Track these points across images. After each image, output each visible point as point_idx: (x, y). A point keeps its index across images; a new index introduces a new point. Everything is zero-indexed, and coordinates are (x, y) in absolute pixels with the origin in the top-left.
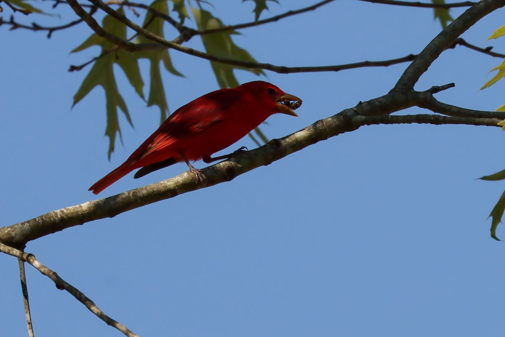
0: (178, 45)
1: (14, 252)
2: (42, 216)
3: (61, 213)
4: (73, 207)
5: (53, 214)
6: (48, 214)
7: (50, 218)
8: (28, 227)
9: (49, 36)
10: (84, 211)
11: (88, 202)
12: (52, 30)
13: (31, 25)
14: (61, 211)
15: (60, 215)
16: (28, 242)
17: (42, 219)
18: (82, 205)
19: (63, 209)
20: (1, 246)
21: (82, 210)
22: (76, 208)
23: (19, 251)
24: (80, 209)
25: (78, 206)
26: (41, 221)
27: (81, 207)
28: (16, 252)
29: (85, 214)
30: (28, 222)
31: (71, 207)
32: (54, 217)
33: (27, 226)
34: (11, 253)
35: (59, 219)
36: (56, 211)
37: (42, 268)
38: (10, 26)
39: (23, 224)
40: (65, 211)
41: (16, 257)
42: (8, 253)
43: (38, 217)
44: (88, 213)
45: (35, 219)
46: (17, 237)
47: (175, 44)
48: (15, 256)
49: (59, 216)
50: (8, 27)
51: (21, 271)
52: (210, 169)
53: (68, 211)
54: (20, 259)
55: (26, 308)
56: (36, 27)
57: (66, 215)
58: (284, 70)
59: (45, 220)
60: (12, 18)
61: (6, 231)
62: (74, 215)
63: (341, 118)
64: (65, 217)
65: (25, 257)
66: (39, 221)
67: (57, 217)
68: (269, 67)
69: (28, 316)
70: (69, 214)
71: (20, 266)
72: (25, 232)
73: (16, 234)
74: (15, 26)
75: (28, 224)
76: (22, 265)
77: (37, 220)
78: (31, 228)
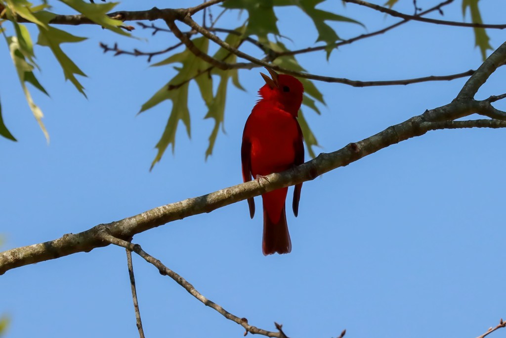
1: (123, 243)
3: (163, 209)
4: (174, 203)
5: (156, 210)
6: (152, 210)
7: (154, 213)
8: (135, 222)
9: (149, 59)
10: (184, 207)
11: (188, 199)
12: (151, 55)
13: (133, 52)
14: (164, 207)
16: (134, 235)
17: (147, 214)
20: (111, 238)
21: (182, 206)
22: (177, 204)
23: (126, 242)
27: (181, 203)
29: (184, 209)
30: (135, 217)
31: (172, 204)
32: (158, 213)
33: (133, 221)
34: (120, 244)
35: (162, 214)
36: (159, 208)
37: (147, 257)
38: (114, 53)
39: (130, 219)
40: (167, 207)
41: (125, 247)
42: (117, 244)
43: (144, 213)
44: (187, 209)
45: (140, 215)
47: (263, 62)
48: (123, 246)
49: (162, 212)
51: (129, 260)
53: (170, 207)
54: (127, 250)
55: (133, 292)
56: (137, 53)
57: (168, 211)
58: (359, 84)
59: (149, 215)
60: (116, 46)
61: (115, 225)
62: (175, 211)
63: (410, 124)
64: (167, 212)
65: (131, 247)
66: (145, 216)
67: (160, 213)
68: (346, 81)
69: (135, 300)
70: (170, 210)
71: (127, 255)
72: (132, 226)
73: (124, 227)
74: (119, 52)
75: (135, 219)
76: (130, 254)
77: (142, 215)
78: (137, 222)
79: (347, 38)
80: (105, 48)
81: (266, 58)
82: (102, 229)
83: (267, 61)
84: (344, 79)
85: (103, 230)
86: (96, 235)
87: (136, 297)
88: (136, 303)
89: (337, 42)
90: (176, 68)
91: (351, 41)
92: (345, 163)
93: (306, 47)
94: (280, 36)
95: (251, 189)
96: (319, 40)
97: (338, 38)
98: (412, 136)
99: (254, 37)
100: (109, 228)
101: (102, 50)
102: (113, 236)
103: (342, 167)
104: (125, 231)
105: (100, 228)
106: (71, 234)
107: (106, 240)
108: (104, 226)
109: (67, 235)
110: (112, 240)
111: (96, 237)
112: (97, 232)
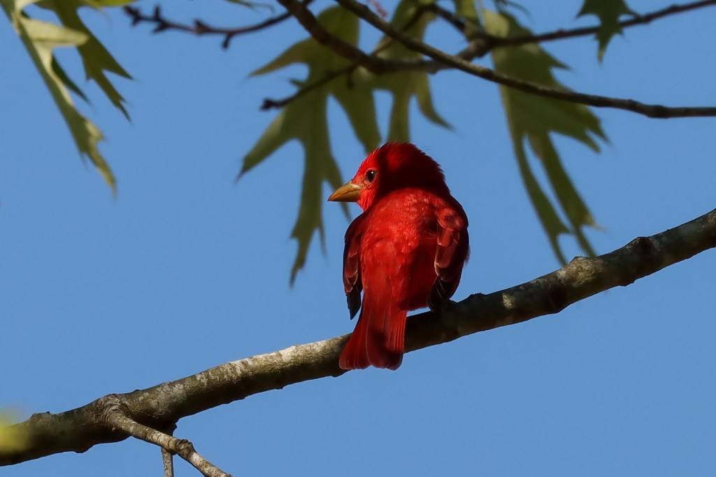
0: (465, 63)
1: (155, 437)
2: (207, 371)
3: (243, 367)
4: (266, 355)
5: (227, 368)
6: (218, 368)
7: (223, 375)
8: (181, 392)
9: (226, 45)
10: (285, 364)
11: (294, 347)
12: (230, 34)
13: (190, 24)
14: (243, 363)
15: (241, 370)
16: (180, 420)
17: (208, 377)
18: (281, 352)
19: (247, 359)
20: (131, 425)
21: (281, 361)
22: (271, 357)
23: (163, 435)
24: (279, 359)
25: (273, 354)
26: (204, 381)
27: (281, 355)
28: (161, 437)
29: (287, 368)
30: (182, 381)
31: (261, 356)
32: (230, 374)
33: (178, 390)
34: (150, 438)
35: (238, 378)
36: (233, 363)
37: (206, 467)
38: (153, 26)
39: (172, 384)
40: (250, 363)
41: (159, 445)
42: (144, 438)
43: (201, 373)
44: (293, 367)
45: (194, 377)
46: (160, 410)
47: (459, 61)
48: (156, 443)
49: (239, 372)
50: (149, 27)
51: (167, 471)
52: (520, 290)
53: (256, 363)
54: (164, 451)
56: (201, 28)
57: (253, 370)
58: (659, 112)
59: (213, 378)
60: (157, 11)
61: (141, 398)
62: (267, 370)
64: (250, 374)
65: (173, 445)
66: (202, 381)
67: (236, 374)
68: (632, 106)
70: (256, 369)
71: (164, 463)
72: (175, 400)
73: (158, 403)
74: (163, 25)
75: (182, 387)
76: (169, 461)
77: (198, 379)
78: (187, 392)
80: (135, 16)
82: (111, 405)
84: (630, 100)
85: (113, 408)
86: (101, 418)
90: (294, 81)
91: (648, 19)
92: (626, 280)
96: (585, 11)
97: (625, 10)
100: (127, 402)
101: (128, 20)
102: (135, 420)
103: (619, 287)
105: (109, 402)
106: (48, 412)
107: (121, 429)
108: (117, 399)
109: (40, 415)
110: (131, 429)
111: (100, 422)
112: (102, 410)
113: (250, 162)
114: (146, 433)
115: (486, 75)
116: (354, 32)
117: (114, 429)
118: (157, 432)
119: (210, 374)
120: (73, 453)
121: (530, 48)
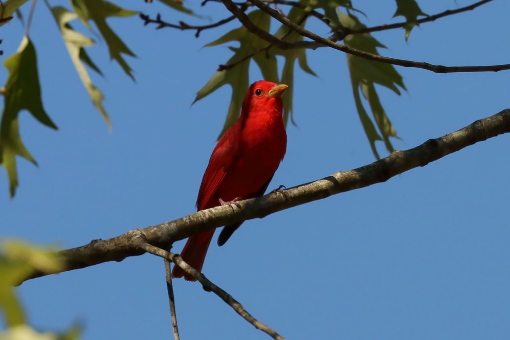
1: (160, 253)
3: (209, 213)
6: (195, 214)
7: (198, 217)
8: (175, 227)
9: (197, 35)
12: (200, 29)
13: (178, 24)
14: (209, 211)
15: (208, 215)
17: (190, 219)
20: (147, 246)
22: (225, 208)
23: (165, 251)
26: (188, 221)
28: (162, 252)
30: (175, 221)
32: (202, 217)
33: (173, 226)
34: (157, 253)
37: (189, 269)
38: (157, 25)
39: (169, 223)
42: (154, 253)
45: (182, 219)
48: (161, 256)
49: (207, 216)
51: (167, 272)
52: (364, 169)
53: (217, 211)
54: (166, 260)
55: (171, 310)
56: (184, 26)
57: (215, 215)
58: (441, 69)
59: (193, 219)
60: (159, 17)
61: (152, 231)
62: (223, 215)
63: (500, 118)
64: (214, 217)
65: (171, 257)
66: (187, 221)
67: (205, 217)
68: (426, 66)
69: (174, 319)
70: (217, 214)
71: (166, 267)
72: (171, 232)
73: (162, 234)
74: (163, 25)
75: (175, 224)
76: (168, 266)
77: (184, 220)
78: (178, 227)
79: (431, 14)
80: (146, 19)
81: (333, 35)
82: (136, 235)
83: (335, 40)
84: (425, 63)
85: (137, 236)
86: (130, 242)
87: (175, 316)
88: (175, 323)
89: (419, 17)
90: (232, 49)
91: (434, 18)
92: (423, 163)
93: (381, 24)
94: (354, 10)
95: (312, 191)
96: (398, 13)
97: (421, 13)
98: (502, 133)
99: (321, 11)
100: (144, 234)
101: (143, 22)
102: (149, 243)
103: (419, 167)
104: (163, 237)
105: (135, 233)
106: (101, 239)
107: (141, 248)
108: (139, 232)
109: (96, 241)
110: (147, 248)
111: (130, 244)
112: (131, 238)
113: (200, 96)
114: (155, 250)
115: (344, 49)
116: (268, 24)
117: (137, 248)
118: (161, 250)
119: (191, 217)
120: (115, 262)
121: (365, 34)
